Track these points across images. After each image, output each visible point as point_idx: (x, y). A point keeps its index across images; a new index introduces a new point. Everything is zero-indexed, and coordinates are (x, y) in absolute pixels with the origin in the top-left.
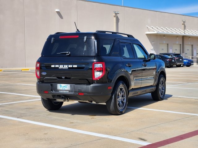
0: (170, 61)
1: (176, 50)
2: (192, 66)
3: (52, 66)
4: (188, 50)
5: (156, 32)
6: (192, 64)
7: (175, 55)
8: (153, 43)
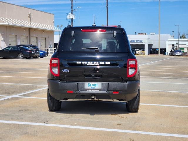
0: (31, 52)
1: (23, 41)
2: (45, 57)
3: (78, 63)
4: (33, 42)
5: (7, 24)
6: (46, 55)
7: (33, 46)
8: (3, 34)
